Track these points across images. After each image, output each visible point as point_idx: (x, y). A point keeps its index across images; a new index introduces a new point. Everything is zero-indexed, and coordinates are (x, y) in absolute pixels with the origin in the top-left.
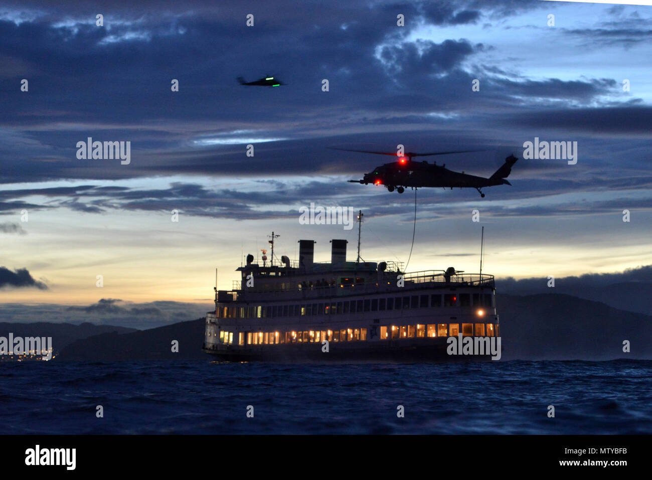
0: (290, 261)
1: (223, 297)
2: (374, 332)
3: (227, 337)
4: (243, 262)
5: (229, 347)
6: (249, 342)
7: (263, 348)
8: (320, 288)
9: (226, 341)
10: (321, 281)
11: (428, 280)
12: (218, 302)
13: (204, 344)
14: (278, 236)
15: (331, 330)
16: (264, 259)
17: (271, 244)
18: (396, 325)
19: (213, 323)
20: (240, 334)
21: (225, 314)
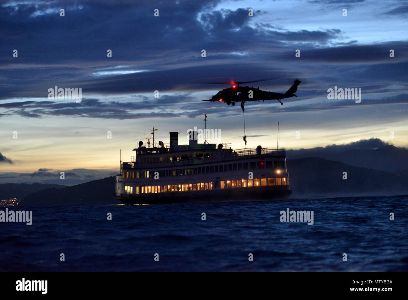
0: (164, 144)
1: (125, 166)
2: (217, 184)
3: (129, 189)
4: (137, 146)
5: (130, 195)
6: (142, 192)
7: (150, 195)
8: (183, 160)
9: (128, 192)
10: (184, 156)
11: (247, 153)
12: (123, 169)
13: (115, 194)
14: (156, 130)
15: (191, 184)
16: (149, 143)
17: (152, 135)
18: (229, 180)
19: (120, 182)
20: (137, 187)
21: (127, 176)
